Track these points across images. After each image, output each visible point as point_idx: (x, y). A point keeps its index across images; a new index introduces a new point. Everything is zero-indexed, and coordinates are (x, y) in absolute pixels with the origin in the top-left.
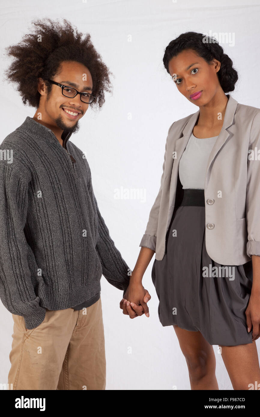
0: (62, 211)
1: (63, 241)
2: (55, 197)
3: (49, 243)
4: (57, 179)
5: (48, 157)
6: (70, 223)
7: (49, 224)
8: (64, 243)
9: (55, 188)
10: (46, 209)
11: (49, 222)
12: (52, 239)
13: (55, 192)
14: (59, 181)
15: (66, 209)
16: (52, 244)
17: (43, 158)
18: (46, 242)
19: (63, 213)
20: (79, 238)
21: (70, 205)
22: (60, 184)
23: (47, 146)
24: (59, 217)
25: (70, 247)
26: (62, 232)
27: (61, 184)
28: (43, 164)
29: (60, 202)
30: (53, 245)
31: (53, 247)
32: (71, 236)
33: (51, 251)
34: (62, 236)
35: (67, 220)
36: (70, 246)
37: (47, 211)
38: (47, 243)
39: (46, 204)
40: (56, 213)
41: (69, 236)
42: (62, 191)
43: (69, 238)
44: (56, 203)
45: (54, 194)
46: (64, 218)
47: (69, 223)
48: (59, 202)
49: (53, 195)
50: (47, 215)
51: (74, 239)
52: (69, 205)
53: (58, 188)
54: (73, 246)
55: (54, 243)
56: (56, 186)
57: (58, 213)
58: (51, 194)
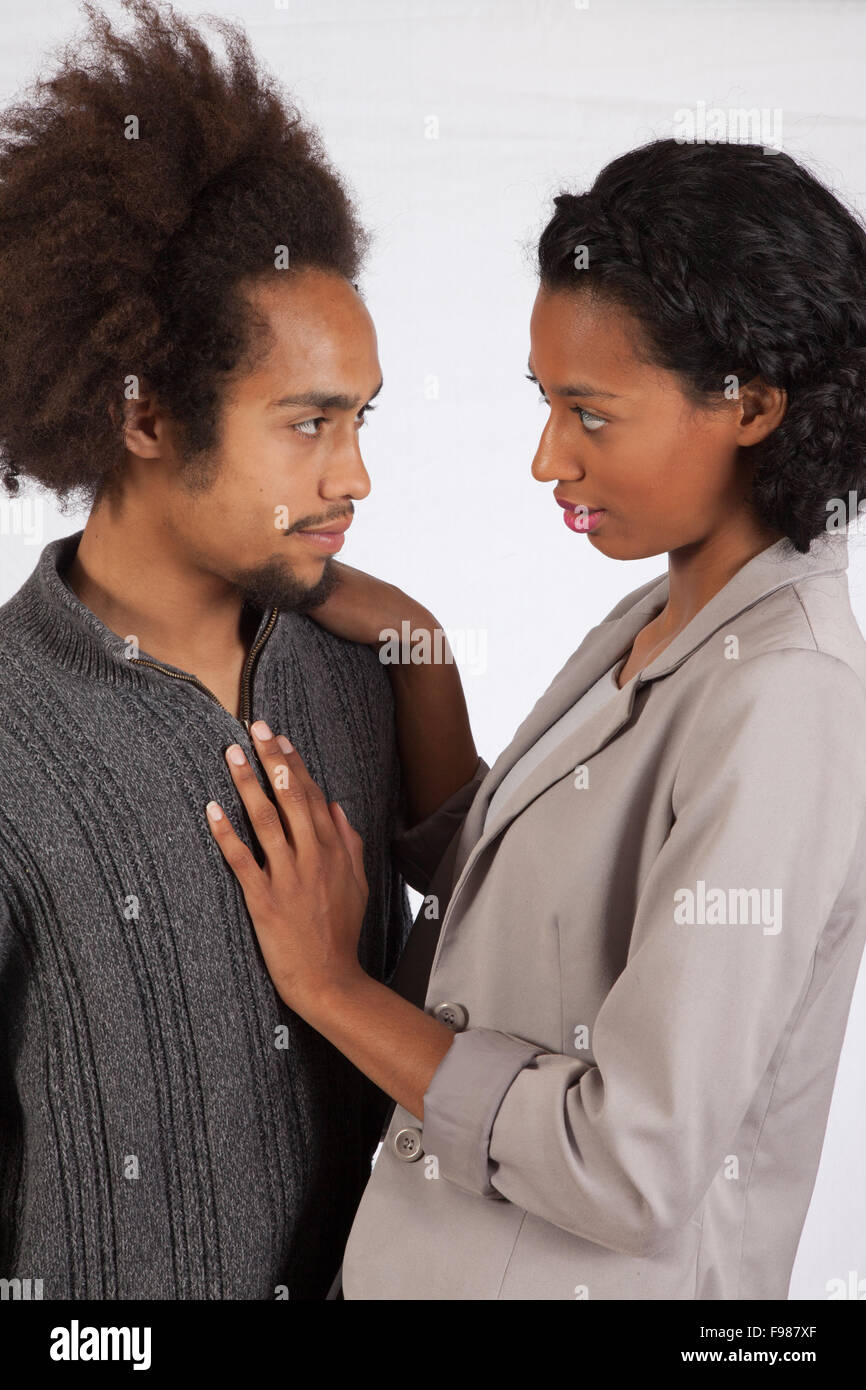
0: (175, 1068)
1: (172, 1227)
2: (143, 997)
3: (101, 1239)
4: (154, 903)
5: (119, 782)
6: (211, 1133)
7: (105, 1142)
8: (172, 1236)
9: (141, 952)
10: (92, 1058)
11: (103, 1128)
12: (113, 1219)
13: (141, 972)
14: (166, 912)
15: (196, 1056)
16: (114, 1244)
17: (89, 794)
18: (82, 1234)
19: (177, 1080)
20: (258, 1212)
21: (220, 1035)
22: (170, 929)
23: (128, 719)
24: (154, 1104)
25: (205, 1265)
26: (168, 1182)
27: (178, 924)
28: (83, 828)
29: (166, 1020)
30: (115, 1253)
31: (114, 1259)
32: (213, 1203)
33: (104, 1285)
34: (165, 1204)
35: (195, 1118)
36: (205, 1257)
37: (95, 1073)
38: (92, 1238)
39: (93, 1034)
40: (145, 1081)
41: (201, 1200)
42: (178, 965)
43: (201, 1214)
44: (147, 1027)
45: (138, 980)
46: (180, 1106)
47: (205, 1130)
48: (158, 1022)
49: (132, 987)
50: (99, 1095)
51: (229, 1219)
52: (209, 1038)
53: (161, 946)
54: (225, 1261)
55: (123, 1243)
56: (144, 941)
57: (151, 1083)
58: (117, 985)
